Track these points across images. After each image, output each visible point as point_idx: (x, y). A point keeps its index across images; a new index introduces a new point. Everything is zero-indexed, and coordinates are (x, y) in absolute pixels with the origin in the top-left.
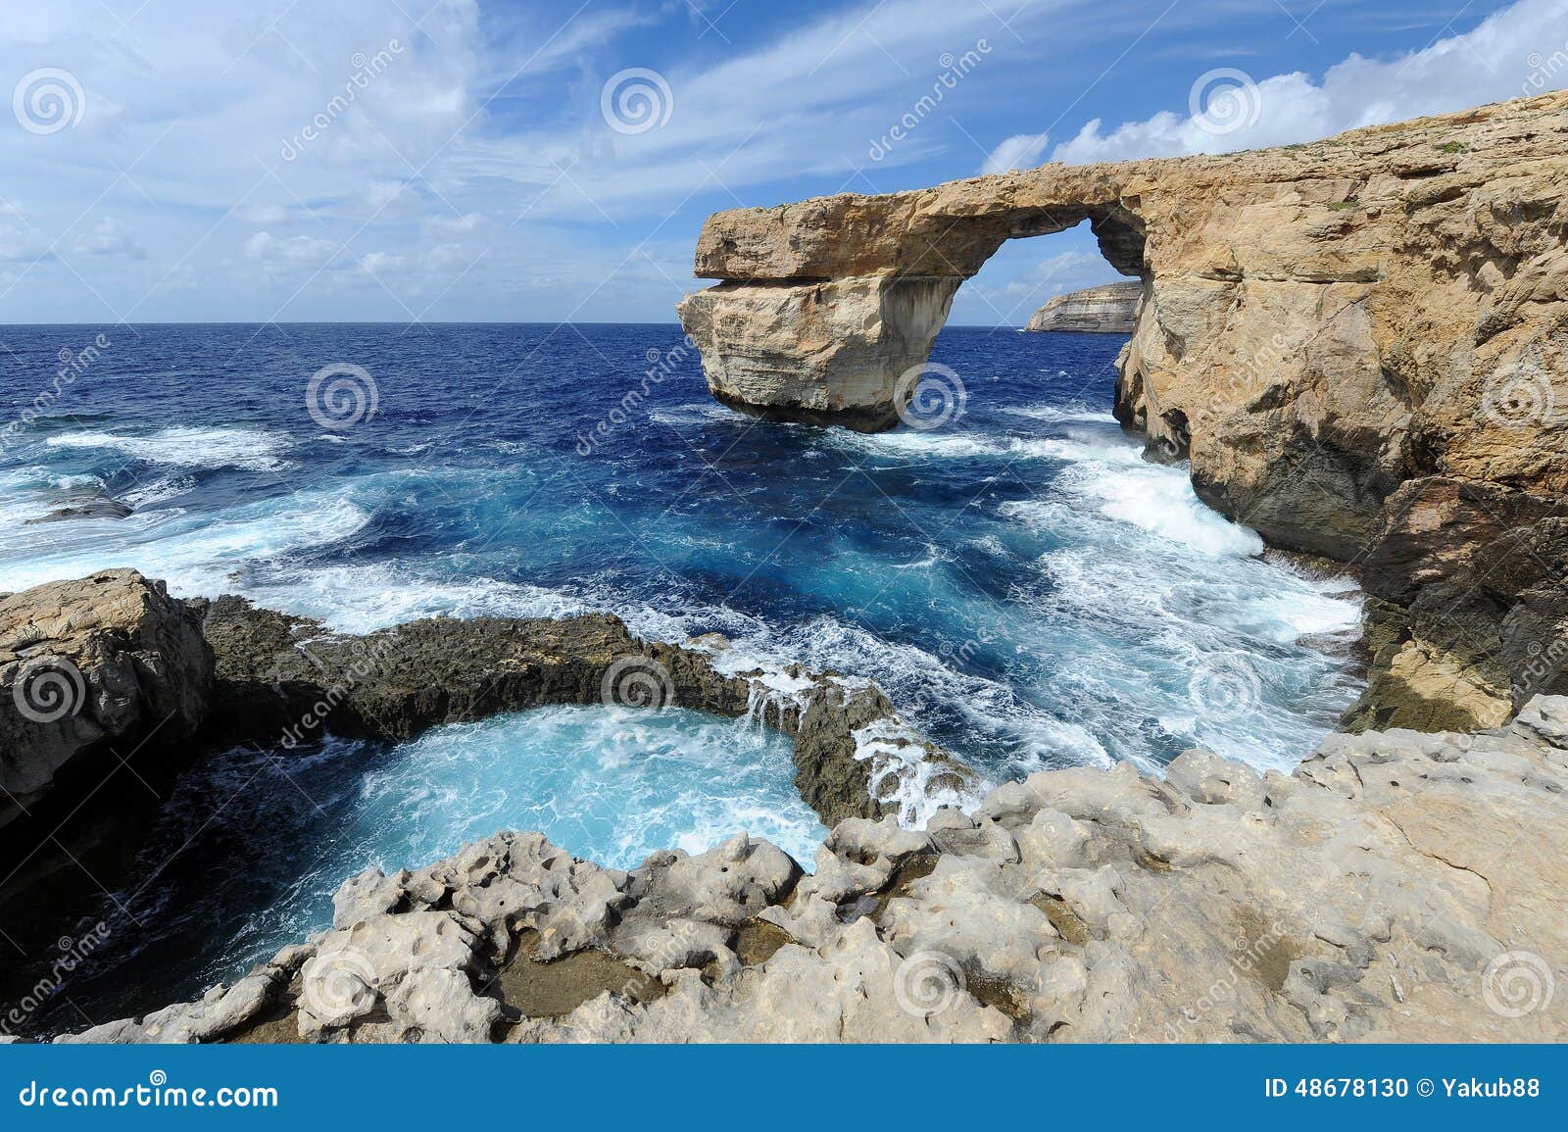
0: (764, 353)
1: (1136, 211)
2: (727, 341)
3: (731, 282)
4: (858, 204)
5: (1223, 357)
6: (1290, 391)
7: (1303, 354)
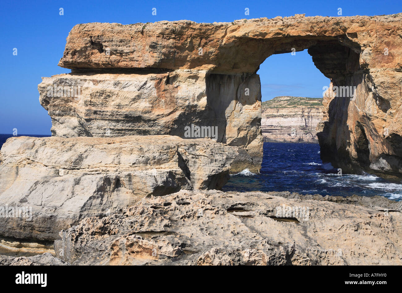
1: (355, 40)
4: (194, 27)
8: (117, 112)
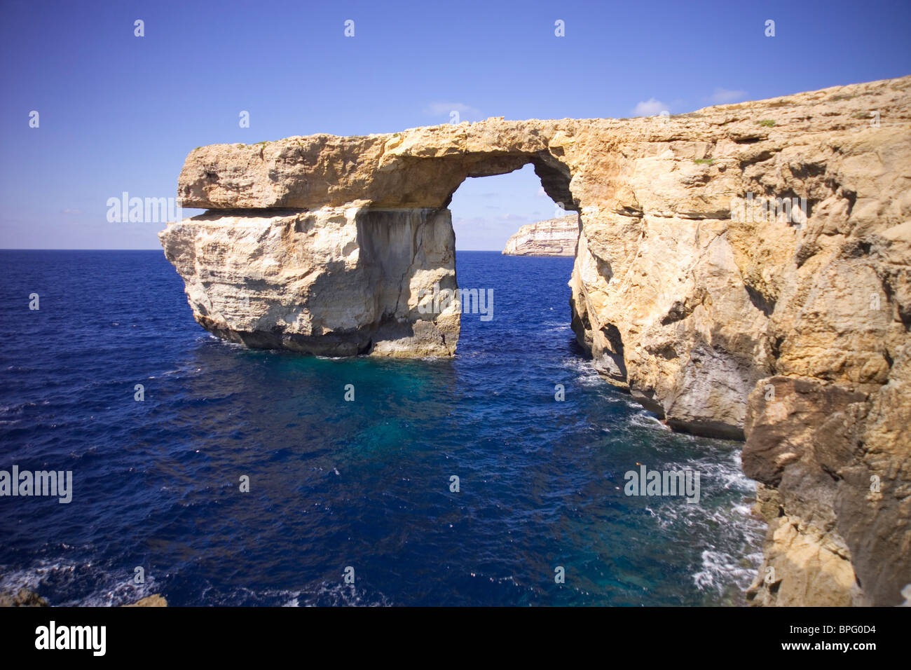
0: (246, 279)
1: (562, 159)
2: (210, 268)
3: (215, 212)
5: (638, 278)
6: (687, 305)
7: (691, 275)
8: (235, 273)
